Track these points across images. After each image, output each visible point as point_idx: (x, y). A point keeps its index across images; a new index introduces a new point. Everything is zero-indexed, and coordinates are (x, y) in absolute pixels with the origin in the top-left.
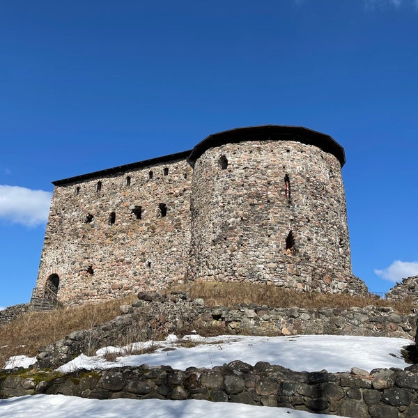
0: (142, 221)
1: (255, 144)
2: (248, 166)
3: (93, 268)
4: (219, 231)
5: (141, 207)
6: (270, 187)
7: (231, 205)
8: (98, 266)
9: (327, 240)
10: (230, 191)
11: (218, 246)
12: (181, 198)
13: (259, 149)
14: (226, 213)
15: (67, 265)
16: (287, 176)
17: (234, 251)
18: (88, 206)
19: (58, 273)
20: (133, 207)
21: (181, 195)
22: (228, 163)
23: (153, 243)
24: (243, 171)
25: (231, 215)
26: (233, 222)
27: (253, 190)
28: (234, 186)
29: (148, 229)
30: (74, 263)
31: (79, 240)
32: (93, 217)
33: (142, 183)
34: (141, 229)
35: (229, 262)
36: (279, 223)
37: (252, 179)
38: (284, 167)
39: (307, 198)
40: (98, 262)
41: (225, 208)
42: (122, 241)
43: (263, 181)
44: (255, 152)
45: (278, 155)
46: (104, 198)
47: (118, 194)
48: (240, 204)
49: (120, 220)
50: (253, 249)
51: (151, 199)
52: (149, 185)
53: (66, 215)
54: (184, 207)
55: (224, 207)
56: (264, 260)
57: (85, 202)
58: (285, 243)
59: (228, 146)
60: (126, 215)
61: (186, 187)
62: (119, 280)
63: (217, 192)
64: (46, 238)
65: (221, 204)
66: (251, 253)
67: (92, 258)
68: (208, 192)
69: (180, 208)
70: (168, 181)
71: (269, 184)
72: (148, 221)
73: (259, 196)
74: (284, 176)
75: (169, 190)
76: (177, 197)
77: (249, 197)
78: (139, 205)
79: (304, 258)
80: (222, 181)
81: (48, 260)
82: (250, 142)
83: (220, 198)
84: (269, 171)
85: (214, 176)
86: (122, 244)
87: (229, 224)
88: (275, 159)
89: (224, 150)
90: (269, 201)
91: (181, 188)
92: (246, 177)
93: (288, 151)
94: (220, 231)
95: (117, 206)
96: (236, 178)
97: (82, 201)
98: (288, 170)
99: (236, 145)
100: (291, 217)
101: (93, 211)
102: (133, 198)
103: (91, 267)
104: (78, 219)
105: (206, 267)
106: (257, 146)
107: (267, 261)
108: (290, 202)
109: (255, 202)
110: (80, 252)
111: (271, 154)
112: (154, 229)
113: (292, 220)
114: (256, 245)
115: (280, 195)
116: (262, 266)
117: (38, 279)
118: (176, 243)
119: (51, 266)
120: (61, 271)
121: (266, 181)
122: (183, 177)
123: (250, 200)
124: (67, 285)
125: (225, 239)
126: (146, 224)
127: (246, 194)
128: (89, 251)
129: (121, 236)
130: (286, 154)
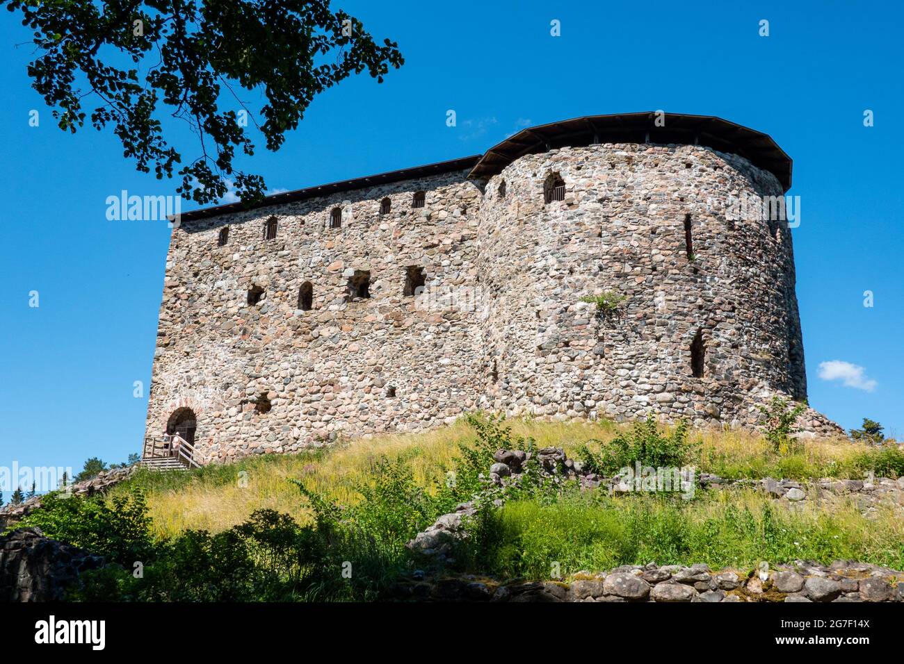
0: (372, 303)
1: (621, 151)
2: (609, 194)
3: (269, 397)
4: (552, 328)
5: (368, 273)
6: (657, 241)
7: (576, 276)
8: (282, 394)
9: (767, 347)
10: (573, 247)
11: (552, 358)
12: (457, 256)
13: (629, 160)
14: (566, 291)
15: (210, 390)
16: (688, 216)
17: (588, 368)
18: (250, 267)
19: (192, 406)
20: (350, 272)
21: (455, 249)
22: (567, 187)
23: (398, 347)
24: (598, 205)
25: (578, 295)
26: (583, 309)
27: (621, 244)
28: (581, 236)
29: (387, 318)
30: (227, 386)
31: (236, 338)
32: (262, 291)
33: (369, 222)
34: (370, 318)
35: (577, 389)
36: (677, 313)
37: (617, 223)
38: (682, 200)
39: (731, 265)
40: (280, 387)
41: (565, 280)
42: (330, 344)
43: (642, 228)
44: (623, 167)
45: (668, 174)
46: (285, 252)
47: (317, 244)
48: (595, 275)
49: (322, 299)
50: (628, 365)
51: (390, 257)
52: (383, 226)
53: (202, 286)
54: (463, 274)
55: (560, 278)
56: (648, 387)
57: (245, 261)
58: (689, 353)
59: (565, 151)
60: (337, 289)
61: (465, 232)
62: (327, 422)
63: (544, 248)
64: (163, 335)
65: (553, 273)
66: (622, 372)
67: (266, 377)
68: (525, 248)
69: (454, 276)
70: (425, 220)
71: (653, 233)
72: (386, 302)
73: (634, 259)
74: (683, 217)
75: (429, 238)
76: (447, 252)
77: (616, 259)
78: (365, 268)
79: (727, 383)
80: (555, 225)
81: (169, 379)
82: (609, 145)
83: (552, 260)
84: (653, 206)
85: (536, 215)
86: (331, 348)
87: (575, 314)
88: (663, 182)
89: (557, 161)
90: (654, 269)
91: (456, 236)
92: (607, 218)
93: (689, 166)
94: (554, 327)
95: (316, 269)
96: (585, 220)
97: (236, 256)
98: (691, 206)
99: (581, 150)
100: (700, 301)
101: (262, 280)
102: (350, 253)
103: (264, 395)
104: (231, 295)
105: (525, 399)
106: (624, 153)
107: (656, 388)
108: (695, 271)
109: (628, 269)
110: (239, 363)
111: (654, 172)
112: (398, 318)
113: (700, 307)
114: (632, 357)
115: (677, 255)
116: (645, 398)
117: (149, 418)
118: (448, 348)
119: (176, 391)
120: (199, 402)
121: (647, 228)
122: (457, 212)
123: (617, 266)
124: (214, 431)
125: (567, 344)
126: (382, 309)
127: (607, 253)
128: (259, 361)
129: (326, 332)
130: (684, 172)
